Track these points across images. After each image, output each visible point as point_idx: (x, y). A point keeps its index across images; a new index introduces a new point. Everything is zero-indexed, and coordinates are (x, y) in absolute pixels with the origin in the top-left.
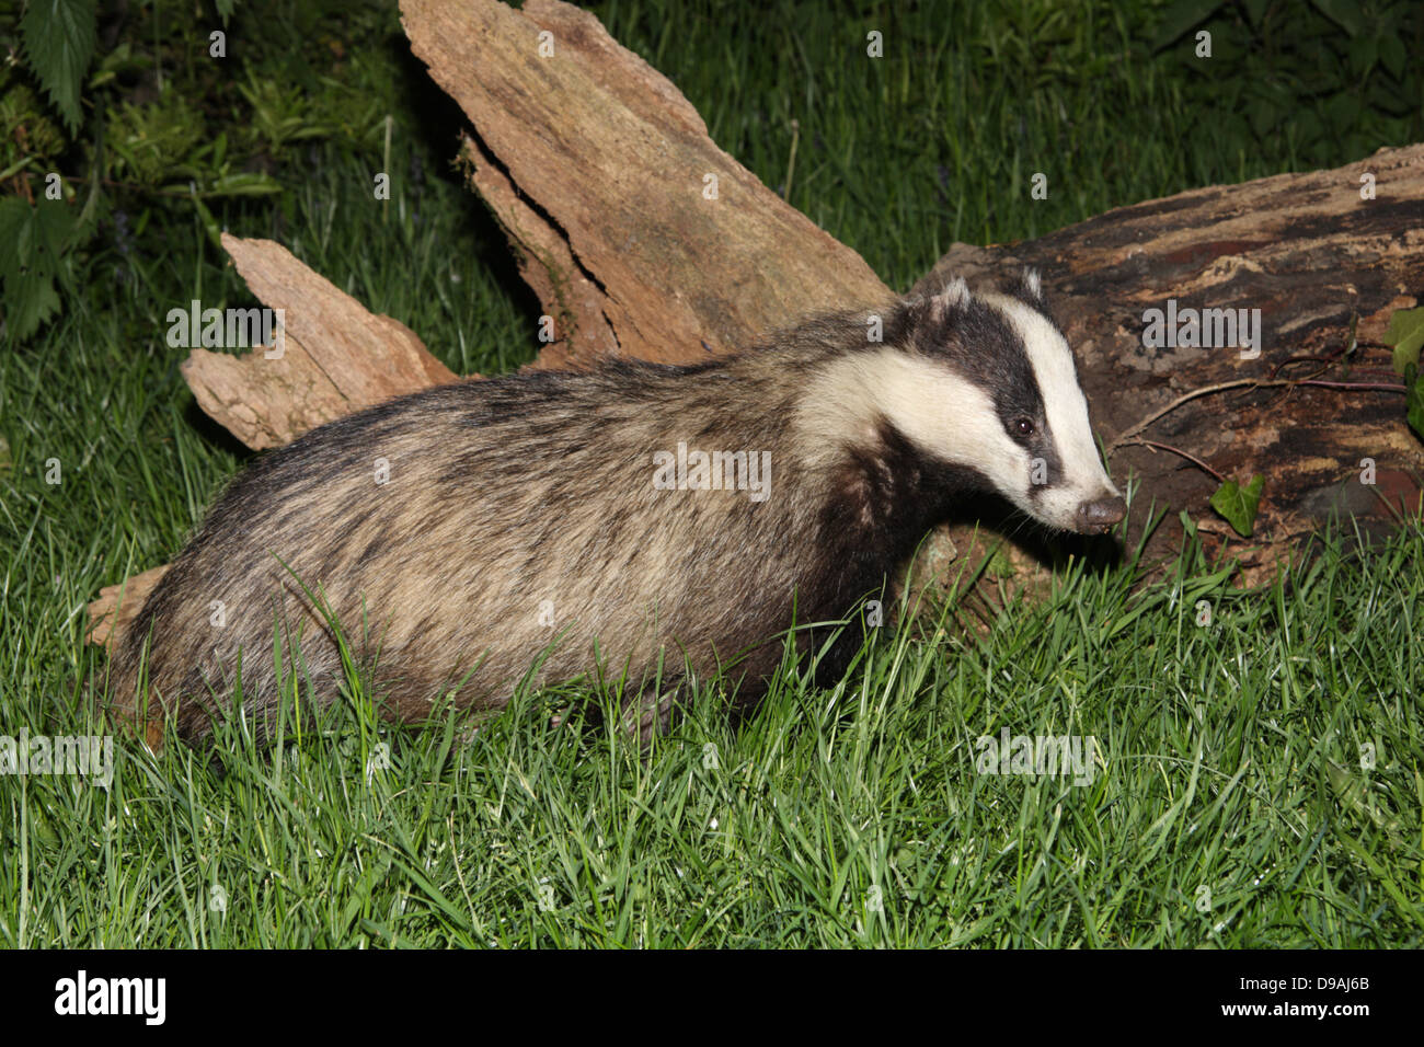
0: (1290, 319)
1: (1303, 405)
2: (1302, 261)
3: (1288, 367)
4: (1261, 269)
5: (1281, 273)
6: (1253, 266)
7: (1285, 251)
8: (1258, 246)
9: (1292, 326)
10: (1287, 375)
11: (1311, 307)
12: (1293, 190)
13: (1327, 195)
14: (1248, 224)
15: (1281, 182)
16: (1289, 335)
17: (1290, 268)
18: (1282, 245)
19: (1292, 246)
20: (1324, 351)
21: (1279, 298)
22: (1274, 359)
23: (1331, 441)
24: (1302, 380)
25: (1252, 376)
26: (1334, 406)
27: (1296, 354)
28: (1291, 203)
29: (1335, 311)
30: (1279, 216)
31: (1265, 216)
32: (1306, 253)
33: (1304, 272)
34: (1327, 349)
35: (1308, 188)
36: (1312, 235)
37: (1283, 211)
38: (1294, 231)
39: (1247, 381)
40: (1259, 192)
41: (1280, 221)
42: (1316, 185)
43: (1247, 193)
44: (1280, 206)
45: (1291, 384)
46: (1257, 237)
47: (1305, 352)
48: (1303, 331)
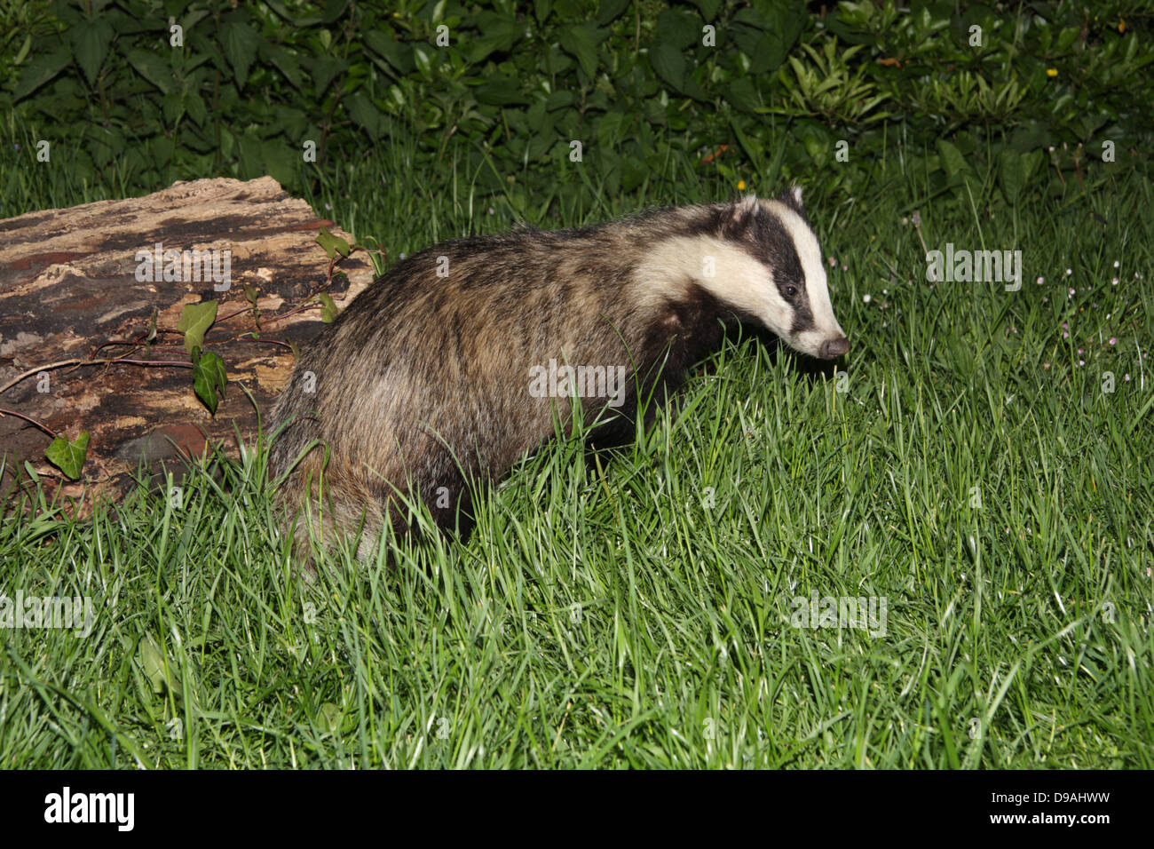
0: (106, 312)
1: (118, 377)
2: (115, 268)
3: (105, 349)
4: (83, 274)
5: (99, 277)
6: (77, 272)
7: (102, 260)
8: (82, 256)
9: (108, 317)
10: (105, 355)
11: (123, 302)
12: (109, 213)
13: (134, 217)
14: (74, 239)
15: (100, 207)
16: (106, 324)
17: (105, 274)
18: (100, 256)
19: (107, 256)
20: (132, 336)
21: (97, 296)
22: (94, 342)
23: (140, 404)
24: (116, 359)
25: (77, 357)
26: (142, 377)
27: (111, 339)
28: (107, 223)
29: (140, 305)
30: (97, 233)
31: (87, 233)
32: (117, 261)
33: (116, 276)
34: (135, 334)
35: (120, 212)
36: (123, 248)
37: (101, 229)
38: (109, 244)
39: (73, 361)
40: (83, 214)
41: (100, 237)
42: (126, 210)
43: (74, 215)
44: (99, 225)
45: (107, 362)
46: (81, 249)
47: (118, 338)
48: (117, 321)
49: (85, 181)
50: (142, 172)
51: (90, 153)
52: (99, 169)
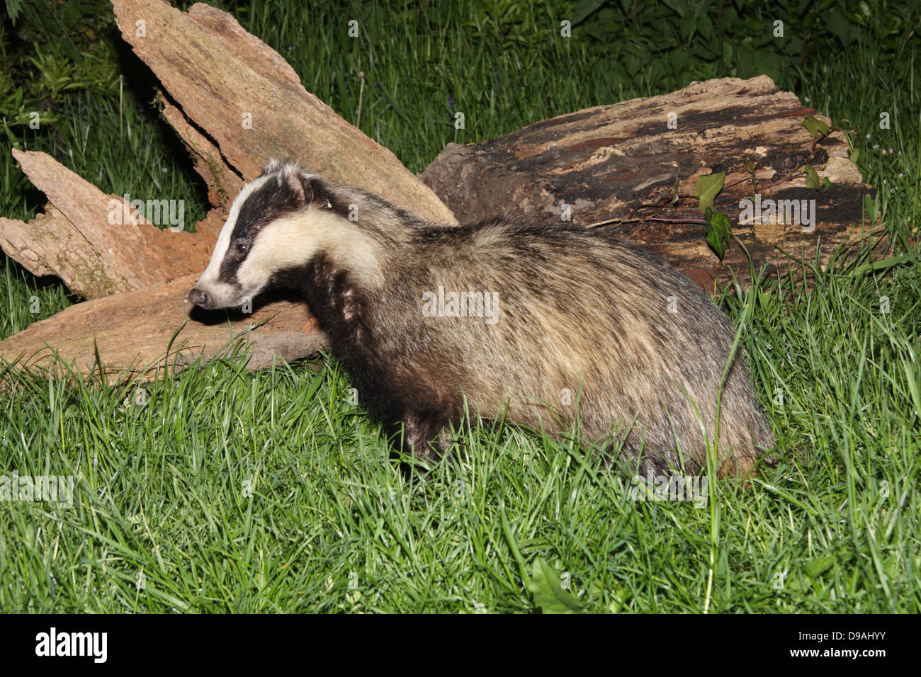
0: (640, 183)
1: (649, 232)
2: (647, 149)
3: (640, 210)
4: (623, 154)
5: (635, 156)
6: (619, 152)
7: (637, 143)
8: (622, 140)
9: (642, 186)
10: (640, 215)
11: (652, 175)
12: (642, 107)
13: (661, 110)
14: (617, 128)
15: (636, 103)
16: (640, 192)
17: (640, 153)
18: (636, 140)
19: (641, 140)
20: (660, 201)
21: (634, 171)
22: (631, 206)
23: (666, 252)
24: (648, 218)
25: (620, 217)
26: (667, 232)
27: (644, 203)
28: (641, 115)
29: (666, 177)
30: (634, 123)
31: (626, 123)
32: (649, 144)
33: (648, 155)
34: (662, 199)
35: (650, 106)
36: (653, 134)
37: (637, 120)
38: (643, 131)
39: (617, 220)
40: (623, 109)
41: (636, 126)
42: (655, 104)
43: (616, 110)
44: (635, 117)
45: (641, 220)
46: (622, 135)
47: (650, 202)
48: (648, 189)
49: (621, 86)
50: (663, 78)
51: (624, 65)
52: (630, 76)
